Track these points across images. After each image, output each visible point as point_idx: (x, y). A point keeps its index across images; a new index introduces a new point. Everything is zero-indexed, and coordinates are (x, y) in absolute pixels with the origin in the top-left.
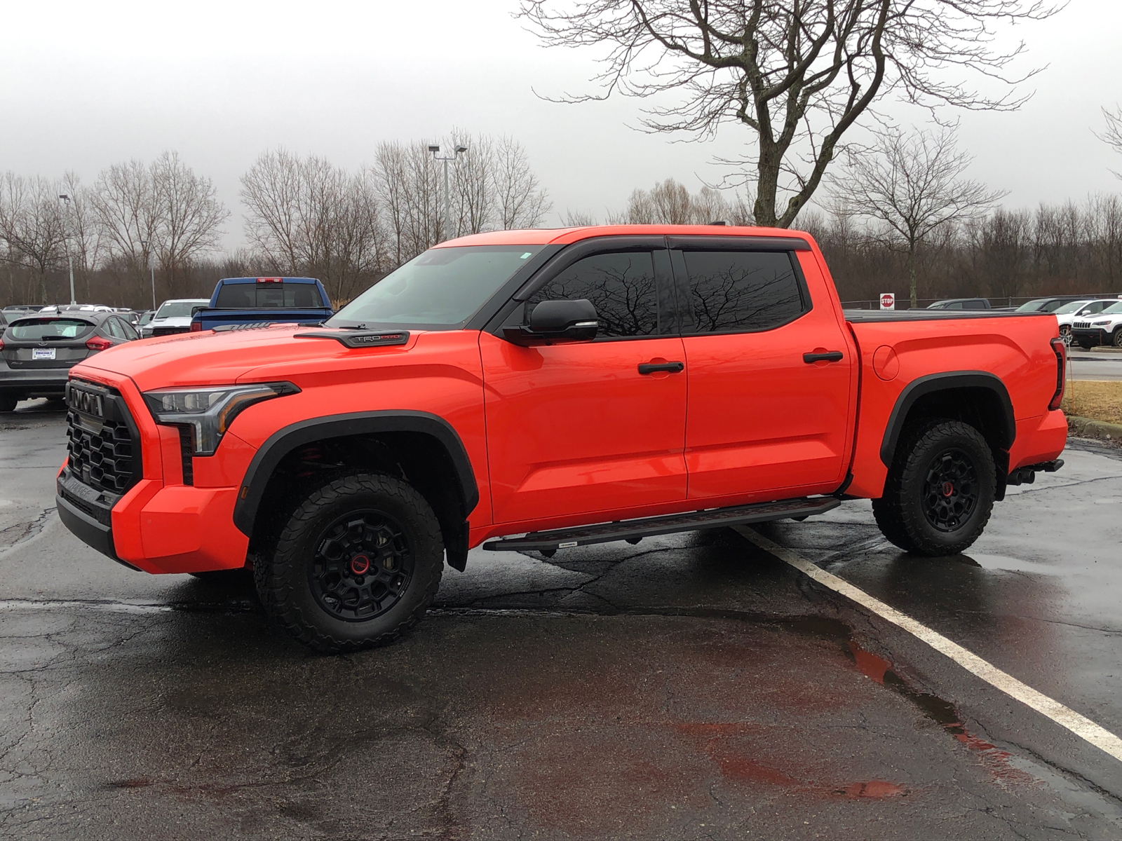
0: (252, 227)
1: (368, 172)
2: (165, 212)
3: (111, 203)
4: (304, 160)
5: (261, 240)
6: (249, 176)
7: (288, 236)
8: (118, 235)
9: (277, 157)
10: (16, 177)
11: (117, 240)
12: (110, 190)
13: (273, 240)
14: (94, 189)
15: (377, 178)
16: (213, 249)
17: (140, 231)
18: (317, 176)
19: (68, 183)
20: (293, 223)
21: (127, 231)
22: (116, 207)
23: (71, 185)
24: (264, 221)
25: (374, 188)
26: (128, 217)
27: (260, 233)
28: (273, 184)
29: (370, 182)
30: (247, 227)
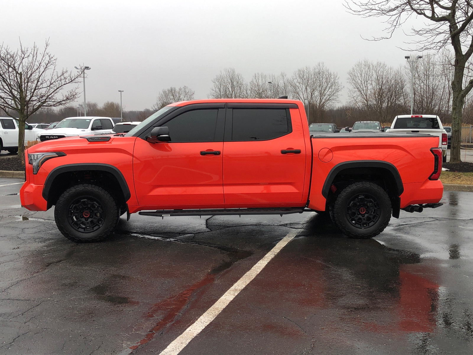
0: (351, 92)
1: (403, 68)
2: (318, 87)
3: (297, 84)
4: (375, 63)
5: (355, 98)
6: (351, 71)
7: (366, 96)
8: (299, 97)
9: (363, 63)
10: (264, 75)
11: (299, 99)
12: (298, 79)
13: (359, 98)
14: (292, 79)
15: (406, 70)
16: (336, 102)
17: (308, 95)
18: (380, 70)
19: (282, 76)
20: (368, 91)
21: (303, 95)
22: (299, 85)
23: (283, 77)
24: (356, 90)
25: (405, 74)
26: (304, 89)
27: (355, 95)
28: (361, 75)
29: (403, 72)
30: (349, 93)
